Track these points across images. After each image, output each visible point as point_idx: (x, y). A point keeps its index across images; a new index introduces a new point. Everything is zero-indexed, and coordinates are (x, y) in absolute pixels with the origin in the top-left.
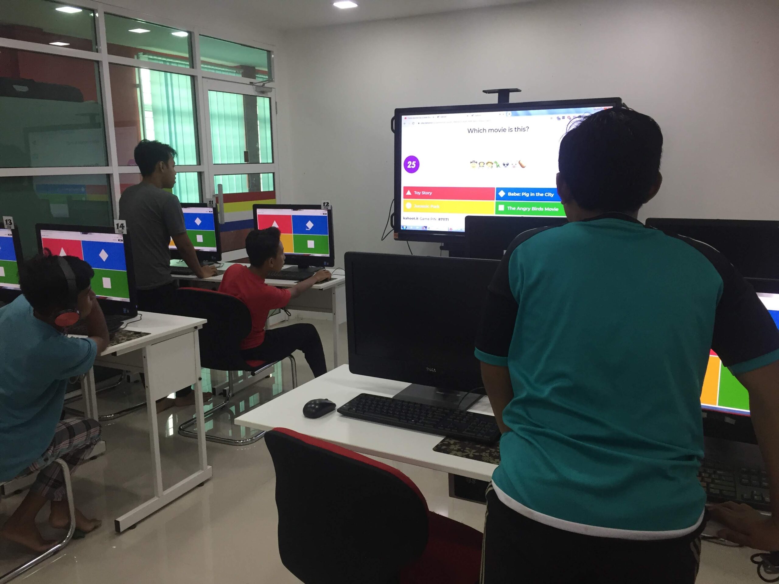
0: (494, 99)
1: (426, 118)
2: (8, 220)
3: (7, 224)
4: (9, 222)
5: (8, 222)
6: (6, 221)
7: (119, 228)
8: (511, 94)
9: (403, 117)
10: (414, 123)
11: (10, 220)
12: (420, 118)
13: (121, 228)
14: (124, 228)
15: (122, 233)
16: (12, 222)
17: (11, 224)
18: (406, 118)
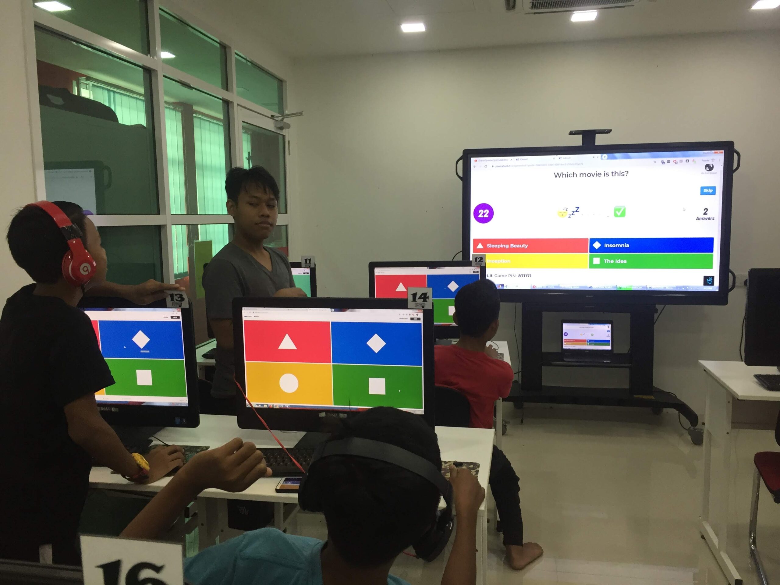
0: (578, 141)
1: (502, 160)
3: (172, 300)
4: (179, 298)
5: (175, 297)
6: (172, 296)
7: (417, 300)
8: (597, 135)
9: (473, 159)
10: (487, 166)
11: (181, 295)
12: (495, 160)
13: (422, 300)
14: (427, 299)
15: (421, 308)
17: (182, 300)
18: (476, 161)
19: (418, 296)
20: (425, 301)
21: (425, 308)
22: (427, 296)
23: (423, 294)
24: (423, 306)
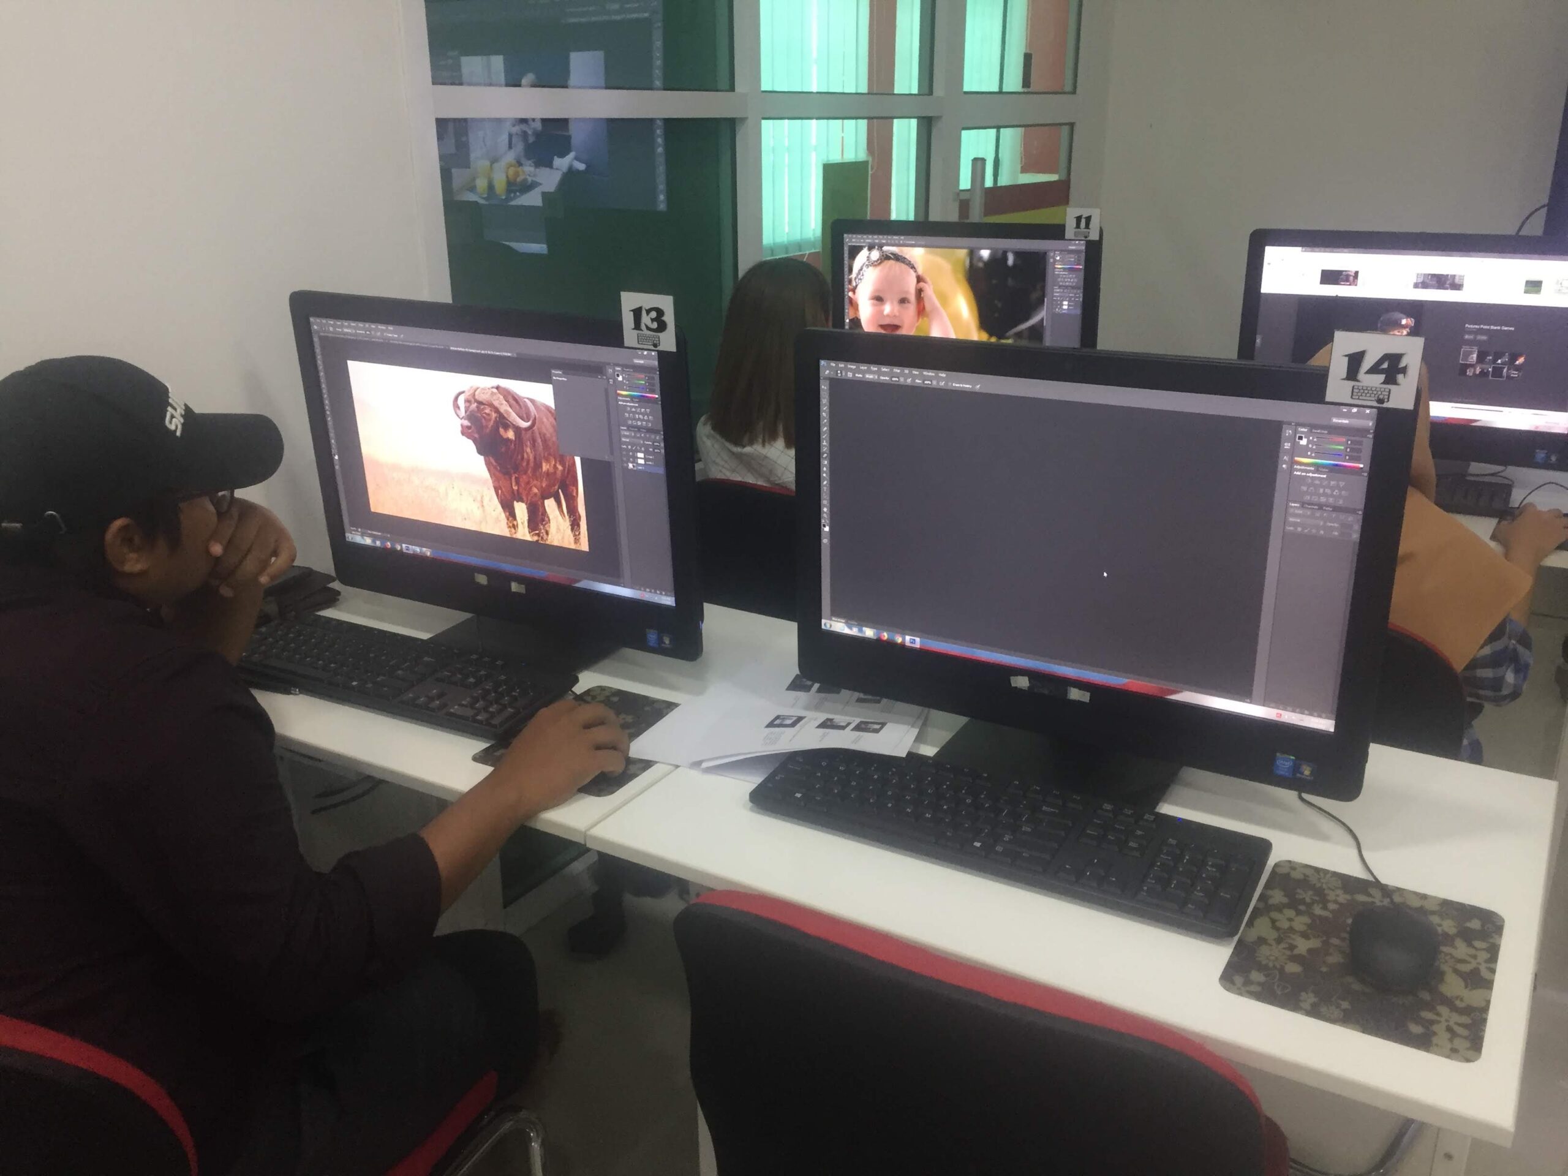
2: (648, 311)
3: (637, 326)
4: (653, 320)
5: (646, 319)
6: (637, 313)
7: (1361, 375)
11: (660, 312)
13: (1382, 377)
14: (1400, 377)
15: (1375, 404)
16: (669, 318)
17: (662, 327)
19: (1367, 363)
20: (1391, 380)
21: (1385, 405)
22: (1402, 365)
23: (1386, 357)
24: (1381, 397)
